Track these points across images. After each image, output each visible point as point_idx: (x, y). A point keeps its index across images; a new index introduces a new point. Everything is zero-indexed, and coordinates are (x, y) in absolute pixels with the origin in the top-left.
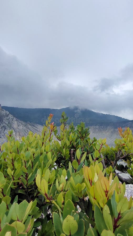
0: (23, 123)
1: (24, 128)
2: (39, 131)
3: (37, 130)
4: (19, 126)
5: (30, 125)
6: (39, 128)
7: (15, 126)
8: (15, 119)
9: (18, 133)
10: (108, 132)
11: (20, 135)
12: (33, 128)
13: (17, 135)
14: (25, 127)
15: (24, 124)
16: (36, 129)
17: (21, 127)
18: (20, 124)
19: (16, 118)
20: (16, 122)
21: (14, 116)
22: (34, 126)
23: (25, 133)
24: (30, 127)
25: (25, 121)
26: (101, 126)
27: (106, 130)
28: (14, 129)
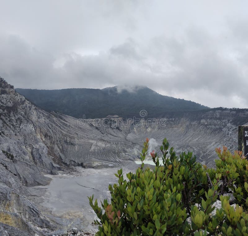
0: (45, 113)
1: (47, 121)
2: (69, 126)
3: (66, 125)
4: (39, 118)
5: (56, 116)
6: (68, 121)
7: (34, 118)
8: (33, 107)
9: (38, 129)
10: (181, 126)
11: (41, 132)
12: (60, 120)
13: (37, 132)
14: (47, 119)
15: (47, 115)
16: (64, 123)
17: (42, 120)
18: (41, 115)
19: (35, 105)
20: (35, 113)
21: (32, 103)
22: (62, 118)
23: (49, 128)
24: (55, 119)
25: (48, 111)
26: (171, 117)
27: (179, 123)
28: (32, 122)
